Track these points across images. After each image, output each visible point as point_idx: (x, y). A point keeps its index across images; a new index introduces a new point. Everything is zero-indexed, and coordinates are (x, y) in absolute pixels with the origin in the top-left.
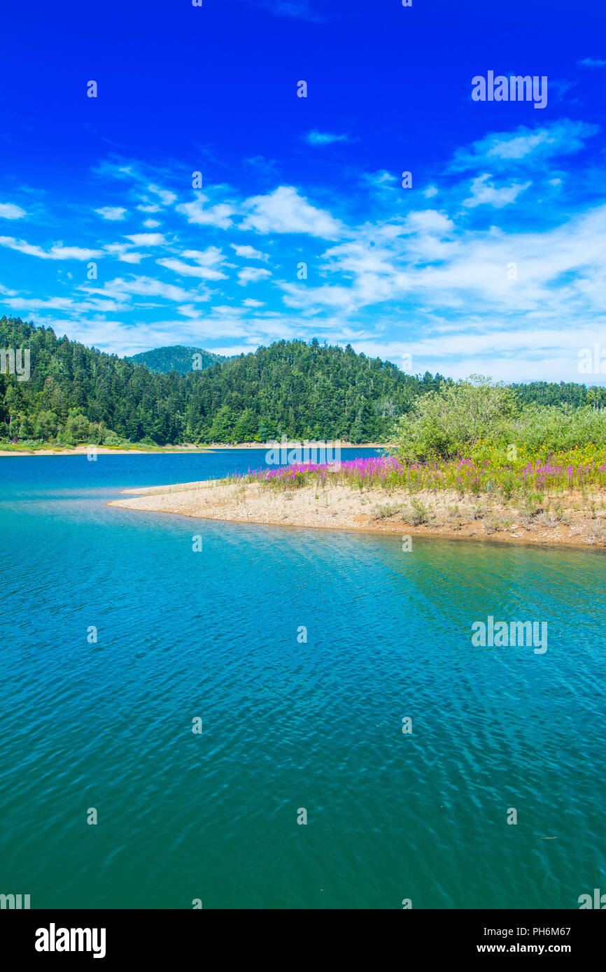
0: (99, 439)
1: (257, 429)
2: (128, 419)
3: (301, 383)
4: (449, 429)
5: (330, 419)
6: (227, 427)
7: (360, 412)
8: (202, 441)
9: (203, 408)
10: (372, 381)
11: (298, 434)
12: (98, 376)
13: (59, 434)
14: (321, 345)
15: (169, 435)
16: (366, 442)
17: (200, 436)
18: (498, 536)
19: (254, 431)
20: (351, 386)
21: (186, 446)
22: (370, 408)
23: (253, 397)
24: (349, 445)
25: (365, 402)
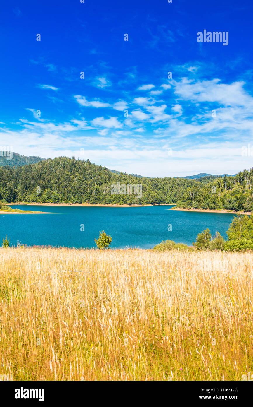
1: (51, 197)
3: (70, 178)
5: (82, 193)
6: (38, 196)
7: (94, 191)
8: (26, 201)
9: (26, 186)
10: (99, 177)
11: (68, 200)
14: (76, 159)
15: (12, 198)
16: (97, 204)
19: (50, 198)
20: (90, 179)
21: (19, 203)
22: (98, 189)
23: (49, 183)
24: (89, 205)
25: (96, 187)
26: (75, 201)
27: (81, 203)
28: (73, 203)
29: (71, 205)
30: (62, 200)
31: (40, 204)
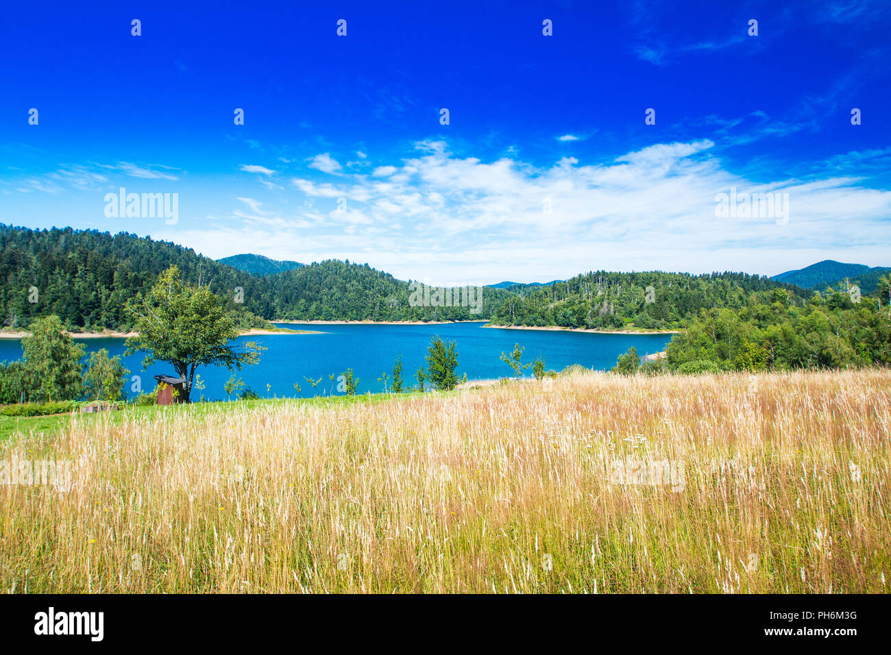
0: (262, 326)
3: (345, 287)
5: (361, 307)
6: (303, 311)
7: (378, 304)
8: (286, 318)
9: (287, 299)
10: (383, 286)
11: (344, 316)
13: (241, 323)
14: (351, 263)
16: (381, 321)
17: (286, 315)
19: (319, 314)
20: (372, 289)
22: (383, 302)
23: (318, 294)
24: (372, 322)
25: (381, 298)
26: (353, 318)
27: (361, 320)
28: (351, 320)
29: (348, 323)
30: (335, 316)
31: (306, 323)
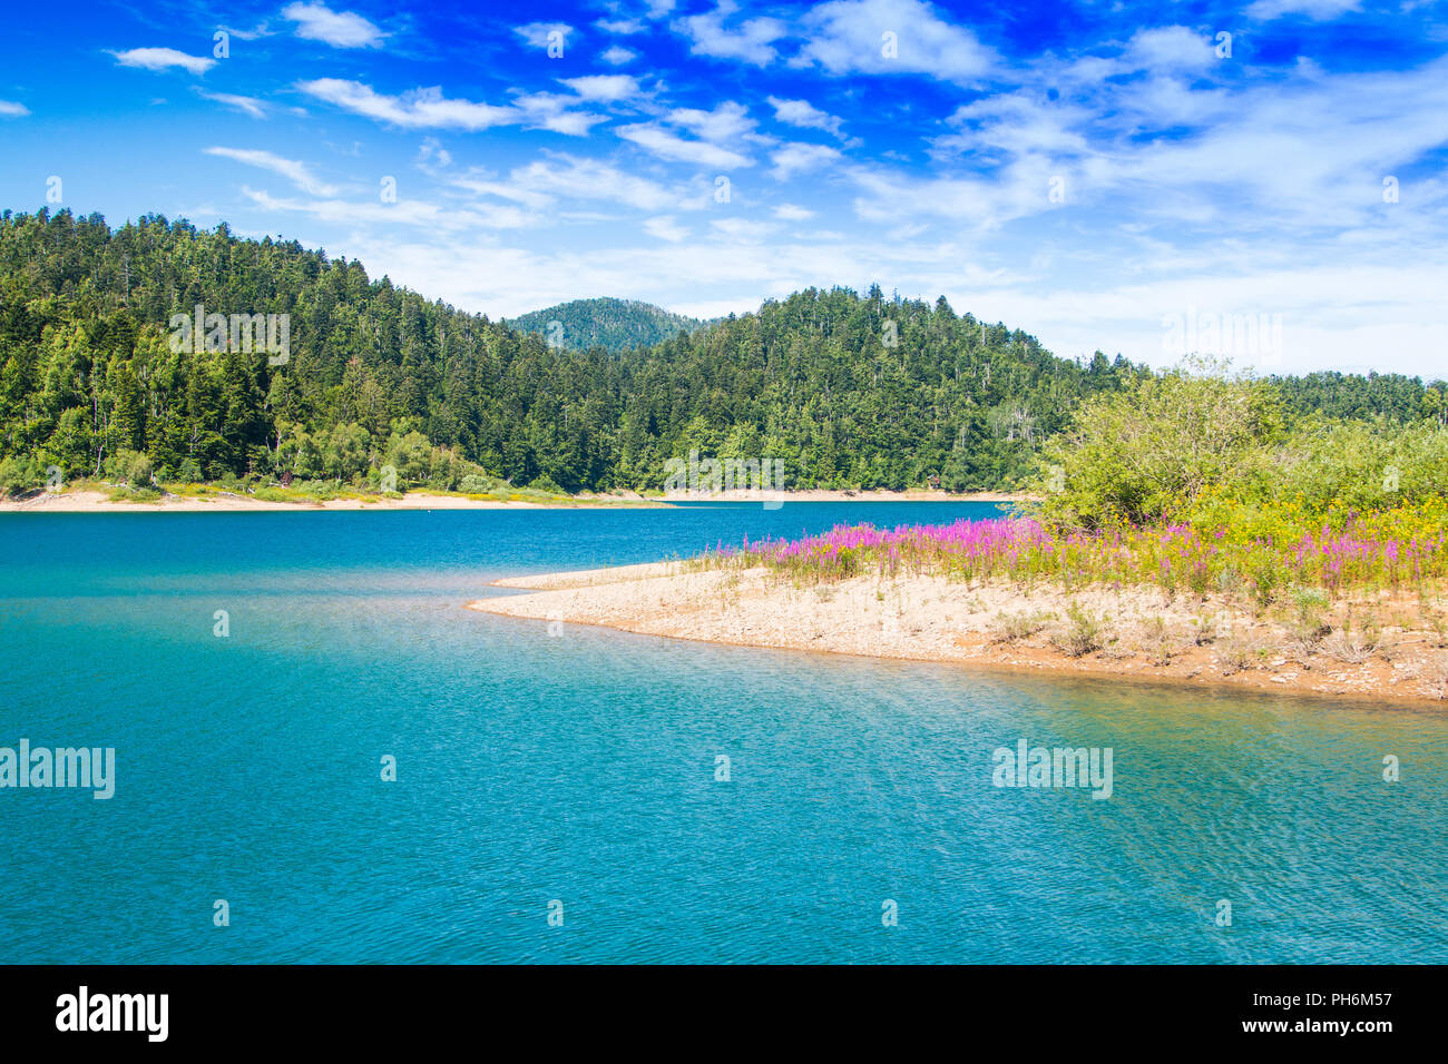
0: (450, 480)
2: (508, 440)
3: (848, 372)
4: (1146, 465)
5: (904, 444)
7: (963, 432)
9: (653, 419)
10: (987, 369)
11: (840, 474)
12: (449, 356)
13: (372, 470)
14: (888, 298)
15: (588, 473)
16: (975, 491)
17: (647, 476)
18: (1246, 679)
20: (944, 378)
21: (620, 495)
22: (983, 423)
23: (753, 399)
24: (941, 496)
25: (975, 411)
26: (870, 480)
27: (900, 488)
28: (865, 488)
29: (852, 499)
30: (808, 476)
